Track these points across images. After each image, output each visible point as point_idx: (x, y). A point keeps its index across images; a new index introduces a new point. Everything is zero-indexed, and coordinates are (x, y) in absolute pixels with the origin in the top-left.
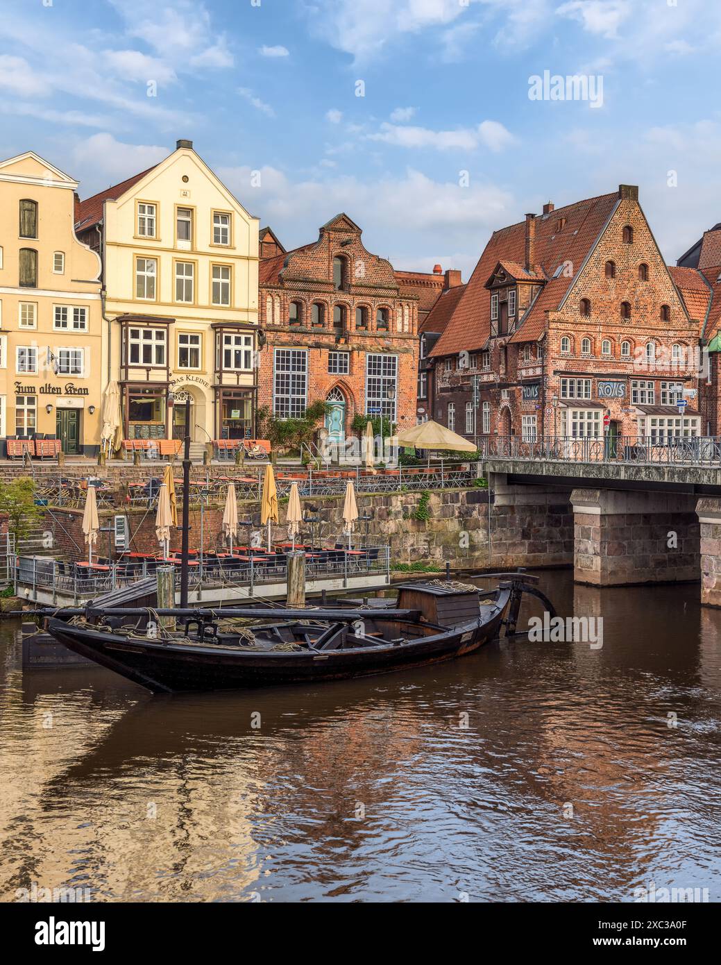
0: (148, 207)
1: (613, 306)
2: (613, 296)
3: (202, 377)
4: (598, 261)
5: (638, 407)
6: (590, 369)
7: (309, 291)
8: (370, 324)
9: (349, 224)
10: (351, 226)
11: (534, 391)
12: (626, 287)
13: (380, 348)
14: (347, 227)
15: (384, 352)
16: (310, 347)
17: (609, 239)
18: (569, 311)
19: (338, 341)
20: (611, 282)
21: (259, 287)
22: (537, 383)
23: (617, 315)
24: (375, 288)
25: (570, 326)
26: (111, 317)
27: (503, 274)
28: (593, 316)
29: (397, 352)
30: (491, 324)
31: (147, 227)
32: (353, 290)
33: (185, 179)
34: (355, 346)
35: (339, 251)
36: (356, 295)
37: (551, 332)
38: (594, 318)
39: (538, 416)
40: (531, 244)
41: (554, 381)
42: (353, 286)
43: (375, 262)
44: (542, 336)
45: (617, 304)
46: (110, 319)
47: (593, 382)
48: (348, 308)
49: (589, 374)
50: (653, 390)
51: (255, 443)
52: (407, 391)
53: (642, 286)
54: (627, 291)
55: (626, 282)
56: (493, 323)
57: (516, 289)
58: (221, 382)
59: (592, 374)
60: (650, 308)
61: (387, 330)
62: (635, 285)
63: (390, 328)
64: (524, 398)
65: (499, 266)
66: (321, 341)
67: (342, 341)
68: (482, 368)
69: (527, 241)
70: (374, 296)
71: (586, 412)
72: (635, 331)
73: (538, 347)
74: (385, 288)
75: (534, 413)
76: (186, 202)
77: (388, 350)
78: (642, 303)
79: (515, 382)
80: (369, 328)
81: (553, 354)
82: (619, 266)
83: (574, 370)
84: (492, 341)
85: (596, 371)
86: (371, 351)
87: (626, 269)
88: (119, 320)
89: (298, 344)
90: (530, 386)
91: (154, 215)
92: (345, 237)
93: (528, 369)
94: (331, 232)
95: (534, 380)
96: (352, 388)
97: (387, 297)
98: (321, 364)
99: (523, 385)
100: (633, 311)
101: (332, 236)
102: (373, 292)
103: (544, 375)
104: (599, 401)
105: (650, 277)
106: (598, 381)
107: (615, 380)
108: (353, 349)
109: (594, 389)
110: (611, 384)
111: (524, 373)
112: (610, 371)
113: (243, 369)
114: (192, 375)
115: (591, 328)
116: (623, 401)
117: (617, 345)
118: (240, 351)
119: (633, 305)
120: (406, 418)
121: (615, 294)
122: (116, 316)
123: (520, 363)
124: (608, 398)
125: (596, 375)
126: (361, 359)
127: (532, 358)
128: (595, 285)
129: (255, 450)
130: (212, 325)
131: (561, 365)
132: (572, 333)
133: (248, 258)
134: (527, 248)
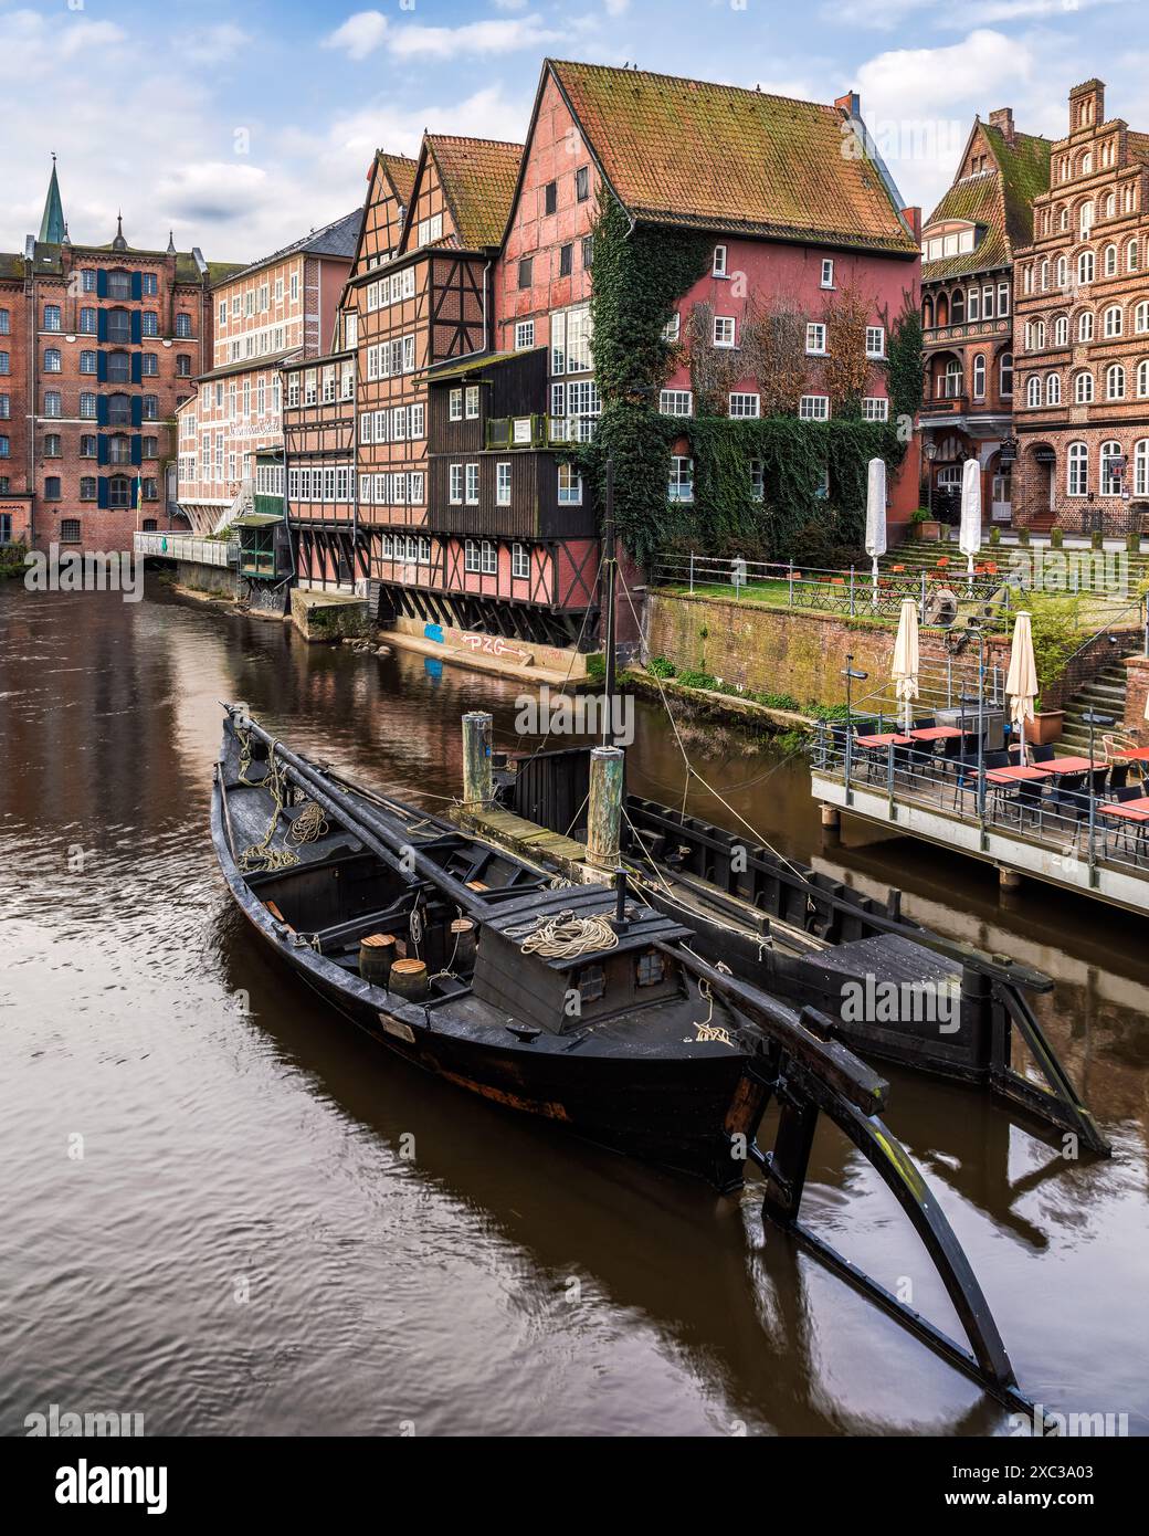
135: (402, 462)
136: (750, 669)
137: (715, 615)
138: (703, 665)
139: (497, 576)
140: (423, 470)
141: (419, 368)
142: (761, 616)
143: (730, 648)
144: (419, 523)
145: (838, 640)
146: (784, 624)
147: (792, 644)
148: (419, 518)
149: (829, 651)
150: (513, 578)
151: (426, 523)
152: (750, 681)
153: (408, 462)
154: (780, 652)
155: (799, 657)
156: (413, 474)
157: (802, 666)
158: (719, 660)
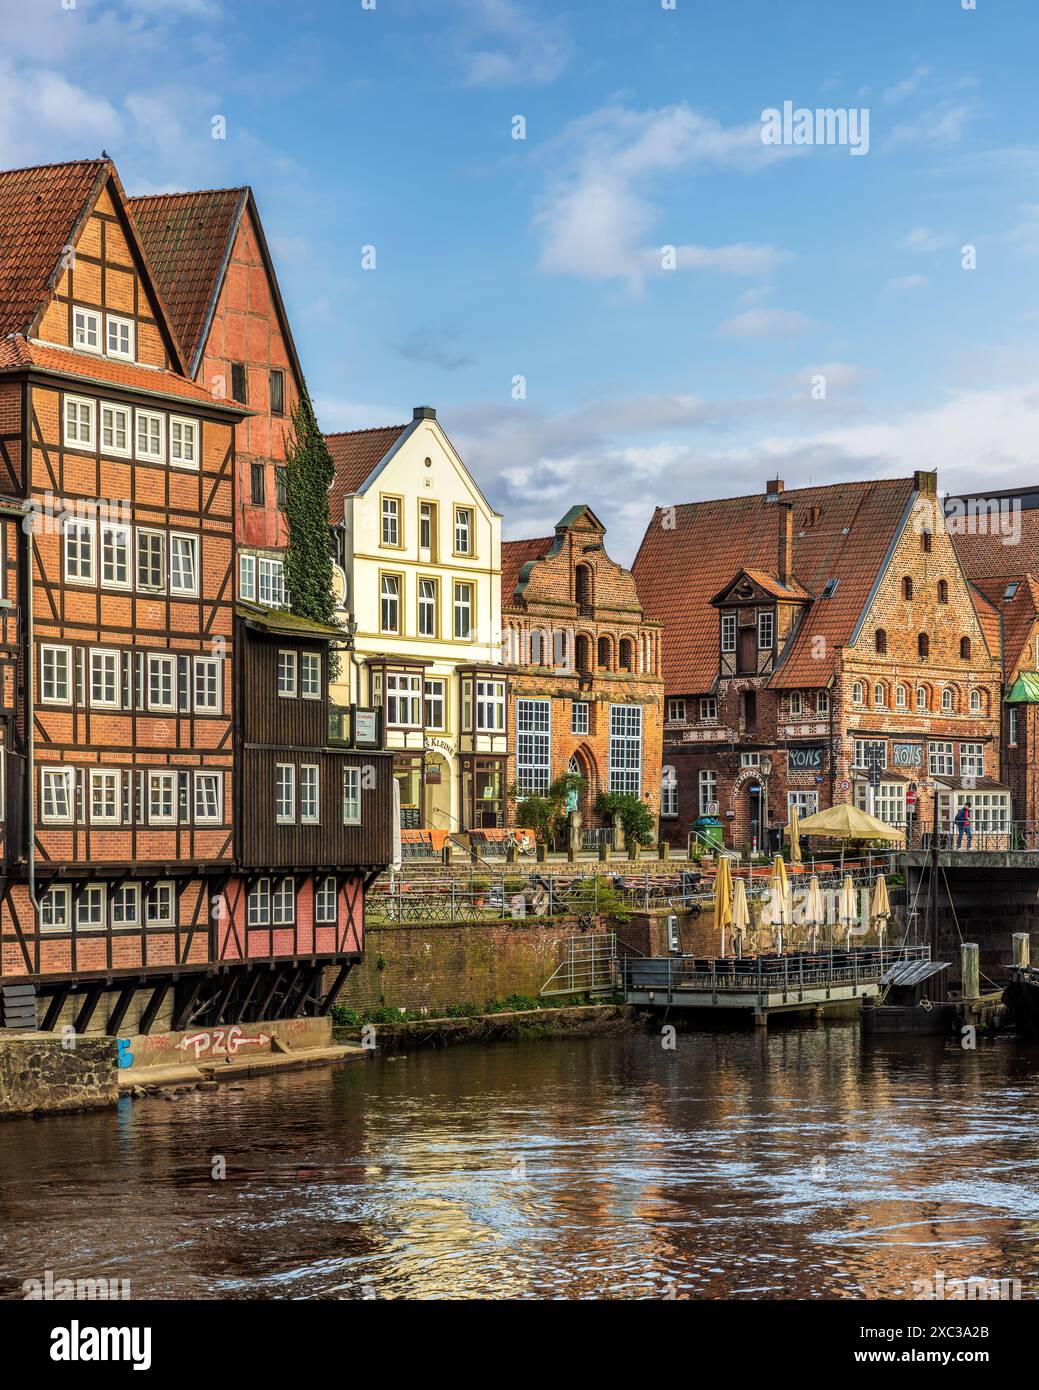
0: (391, 504)
1: (909, 638)
2: (911, 625)
3: (445, 743)
4: (894, 577)
5: (937, 778)
6: (886, 728)
7: (552, 617)
8: (612, 662)
9: (590, 521)
10: (593, 523)
11: (811, 758)
12: (923, 613)
13: (624, 696)
14: (588, 525)
15: (627, 702)
16: (553, 696)
17: (905, 546)
18: (862, 648)
19: (581, 688)
20: (908, 605)
21: (502, 613)
22: (821, 747)
23: (914, 652)
24: (619, 611)
25: (864, 668)
26: (359, 658)
27: (748, 587)
28: (889, 653)
29: (642, 701)
30: (721, 658)
31: (391, 532)
32: (597, 614)
33: (428, 462)
34: (598, 694)
35: (581, 559)
36: (601, 621)
37: (845, 676)
38: (889, 656)
39: (821, 792)
40: (788, 546)
41: (848, 743)
42: (597, 609)
43: (617, 574)
44: (831, 682)
45: (914, 636)
46: (359, 661)
47: (889, 745)
48: (590, 640)
49: (883, 734)
50: (951, 755)
51: (524, 833)
52: (652, 757)
53: (941, 611)
54: (925, 618)
55: (923, 606)
56: (726, 656)
57: (774, 611)
58: (474, 748)
59: (887, 734)
60: (949, 640)
61: (629, 671)
62: (934, 610)
63: (633, 667)
64: (791, 766)
65: (742, 575)
66: (564, 688)
67: (586, 687)
68: (697, 720)
69: (782, 542)
70: (618, 623)
71: (888, 787)
72: (933, 673)
73: (823, 696)
74: (629, 611)
75: (812, 788)
76: (429, 495)
77: (631, 699)
78: (940, 634)
79: (772, 744)
80: (612, 667)
81: (847, 707)
82: (916, 584)
83: (868, 729)
84: (724, 685)
85: (891, 729)
86: (614, 701)
87: (924, 587)
88: (369, 663)
89: (541, 693)
90: (805, 750)
91: (396, 515)
92: (588, 539)
93: (799, 724)
94: (574, 533)
95: (812, 742)
96: (595, 754)
97: (632, 623)
98: (564, 719)
99: (790, 749)
100: (931, 645)
101: (574, 538)
102: (617, 617)
103: (833, 735)
104: (895, 770)
105: (949, 598)
106: (894, 744)
107: (911, 741)
108: (597, 699)
109: (889, 755)
110: (907, 747)
111: (790, 731)
112: (907, 729)
113: (496, 729)
114: (438, 738)
115: (887, 671)
116: (921, 771)
117: (913, 693)
118: (492, 704)
119: (931, 638)
120: (651, 796)
121: (912, 626)
122: (364, 656)
123: (782, 717)
124: (905, 767)
125: (892, 735)
126: (605, 713)
127: (808, 710)
128: (892, 610)
129: (525, 843)
130: (457, 668)
131: (854, 721)
132: (867, 676)
133: (491, 572)
134: (782, 552)
135: (168, 751)
136: (433, 988)
137: (391, 942)
138: (382, 1000)
139: (294, 927)
140: (223, 769)
141: (211, 594)
142: (438, 933)
143: (410, 973)
144: (212, 855)
145: (505, 940)
146: (460, 937)
147: (468, 952)
148: (212, 848)
149: (500, 953)
150: (316, 925)
151: (229, 854)
152: (434, 1000)
153: (185, 752)
154: (458, 964)
155: (476, 964)
156: (197, 773)
157: (478, 972)
158: (399, 990)
